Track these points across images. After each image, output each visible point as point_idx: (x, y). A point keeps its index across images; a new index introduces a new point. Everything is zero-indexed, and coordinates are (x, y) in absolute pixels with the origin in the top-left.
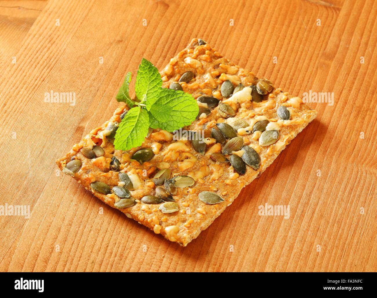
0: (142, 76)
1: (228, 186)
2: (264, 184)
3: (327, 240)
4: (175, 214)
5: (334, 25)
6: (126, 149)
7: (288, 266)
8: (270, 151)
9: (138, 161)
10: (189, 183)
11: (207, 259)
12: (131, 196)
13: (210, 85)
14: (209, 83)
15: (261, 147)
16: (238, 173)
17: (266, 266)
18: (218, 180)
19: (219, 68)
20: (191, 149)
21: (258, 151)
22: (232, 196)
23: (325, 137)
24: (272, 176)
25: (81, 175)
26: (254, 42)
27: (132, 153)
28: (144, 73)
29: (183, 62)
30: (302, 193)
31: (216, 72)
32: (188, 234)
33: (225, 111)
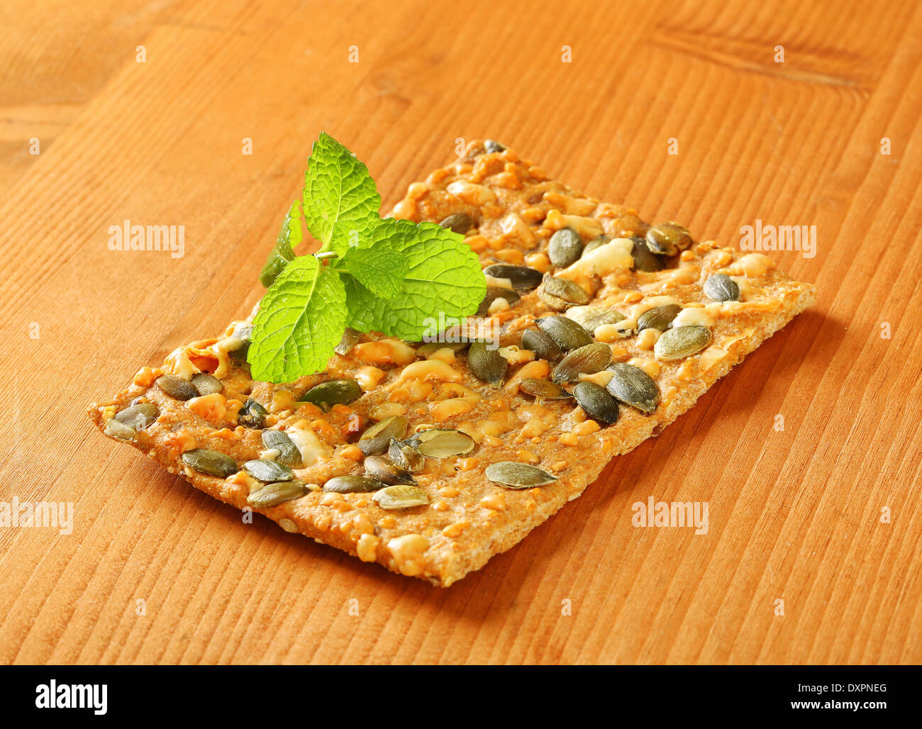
0: (321, 172)
1: (569, 450)
2: (671, 450)
3: (854, 564)
4: (417, 510)
5: (858, 121)
6: (284, 379)
7: (744, 626)
8: (685, 370)
9: (318, 405)
10: (458, 448)
11: (509, 619)
12: (294, 477)
13: (517, 240)
14: (515, 235)
15: (661, 364)
16: (597, 421)
17: (679, 627)
18: (540, 436)
19: (542, 203)
20: (466, 376)
21: (653, 374)
22: (580, 472)
23: (842, 346)
24: (695, 434)
25: (156, 435)
26: (642, 163)
27: (300, 389)
28: (327, 165)
29: (443, 192)
30: (780, 467)
31: (535, 210)
32: (455, 552)
33: (559, 293)
